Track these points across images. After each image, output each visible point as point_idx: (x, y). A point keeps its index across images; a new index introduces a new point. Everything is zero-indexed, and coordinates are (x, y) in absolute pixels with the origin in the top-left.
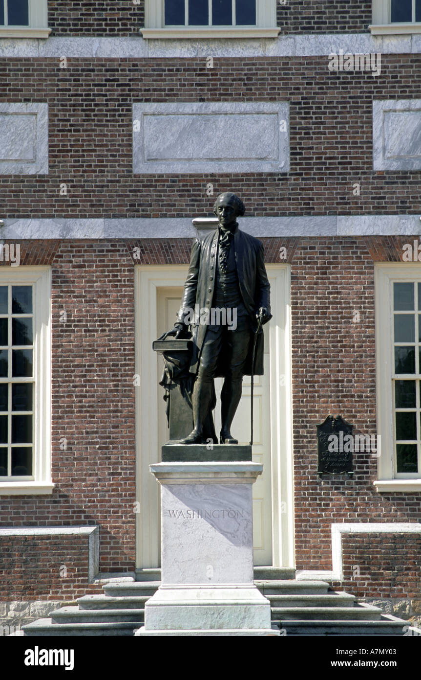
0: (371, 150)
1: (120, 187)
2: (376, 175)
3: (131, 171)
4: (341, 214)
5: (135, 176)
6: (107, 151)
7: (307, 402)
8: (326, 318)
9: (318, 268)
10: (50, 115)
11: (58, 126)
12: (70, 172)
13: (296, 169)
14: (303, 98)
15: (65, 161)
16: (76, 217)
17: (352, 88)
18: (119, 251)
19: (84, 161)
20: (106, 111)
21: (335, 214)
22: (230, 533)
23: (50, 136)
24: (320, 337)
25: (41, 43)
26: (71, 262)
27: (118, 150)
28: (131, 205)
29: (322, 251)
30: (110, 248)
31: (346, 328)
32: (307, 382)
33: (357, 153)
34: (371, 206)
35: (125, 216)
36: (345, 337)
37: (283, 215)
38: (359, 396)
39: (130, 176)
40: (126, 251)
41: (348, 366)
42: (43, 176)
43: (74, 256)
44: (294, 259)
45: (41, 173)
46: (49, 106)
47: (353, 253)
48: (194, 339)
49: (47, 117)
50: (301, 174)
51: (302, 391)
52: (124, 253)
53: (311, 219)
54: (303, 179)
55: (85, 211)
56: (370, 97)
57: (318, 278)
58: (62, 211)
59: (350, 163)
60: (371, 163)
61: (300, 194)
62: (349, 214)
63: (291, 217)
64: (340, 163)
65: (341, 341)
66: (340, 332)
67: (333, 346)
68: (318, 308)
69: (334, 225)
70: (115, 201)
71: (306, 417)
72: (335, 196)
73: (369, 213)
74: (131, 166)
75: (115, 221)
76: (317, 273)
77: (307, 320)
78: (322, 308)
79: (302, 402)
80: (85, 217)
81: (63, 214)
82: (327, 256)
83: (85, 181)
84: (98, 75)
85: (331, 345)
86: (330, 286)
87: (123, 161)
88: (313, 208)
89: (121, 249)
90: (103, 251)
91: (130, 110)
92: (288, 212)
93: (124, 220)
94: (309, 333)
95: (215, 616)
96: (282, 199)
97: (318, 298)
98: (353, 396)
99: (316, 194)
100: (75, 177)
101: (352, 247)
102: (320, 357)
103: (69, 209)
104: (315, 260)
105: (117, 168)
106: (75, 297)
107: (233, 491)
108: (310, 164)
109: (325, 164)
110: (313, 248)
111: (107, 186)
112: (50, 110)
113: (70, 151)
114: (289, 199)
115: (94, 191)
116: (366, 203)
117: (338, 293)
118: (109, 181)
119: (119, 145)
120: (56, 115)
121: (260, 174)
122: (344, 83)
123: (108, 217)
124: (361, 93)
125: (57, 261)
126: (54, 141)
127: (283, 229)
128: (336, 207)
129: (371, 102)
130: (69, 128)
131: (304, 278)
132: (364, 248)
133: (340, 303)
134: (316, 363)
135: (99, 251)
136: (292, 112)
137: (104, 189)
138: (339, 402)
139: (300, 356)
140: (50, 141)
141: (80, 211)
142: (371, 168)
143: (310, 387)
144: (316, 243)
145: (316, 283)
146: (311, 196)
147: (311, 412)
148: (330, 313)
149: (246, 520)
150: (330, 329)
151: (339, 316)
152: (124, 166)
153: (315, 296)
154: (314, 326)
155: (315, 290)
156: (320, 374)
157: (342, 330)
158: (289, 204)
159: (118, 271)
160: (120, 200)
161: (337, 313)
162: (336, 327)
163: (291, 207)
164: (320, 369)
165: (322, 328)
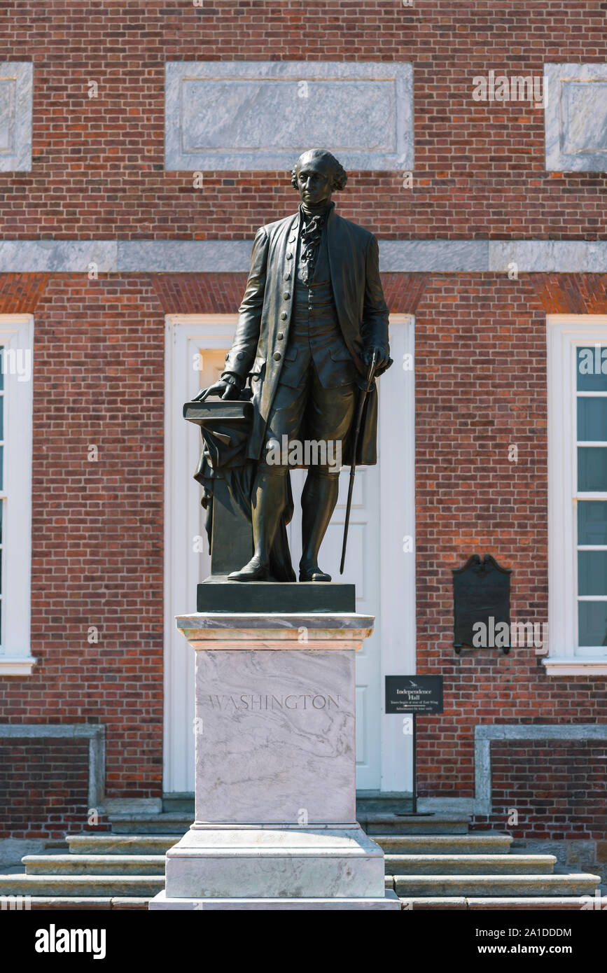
0: (542, 140)
1: (143, 191)
2: (549, 178)
3: (161, 167)
4: (497, 237)
5: (168, 174)
6: (125, 135)
7: (439, 533)
8: (469, 401)
9: (458, 322)
10: (36, 80)
11: (48, 96)
12: (66, 167)
13: (424, 166)
14: (435, 58)
15: (58, 152)
16: (73, 238)
17: (511, 43)
18: (140, 292)
19: (87, 151)
20: (124, 73)
21: (486, 237)
22: (317, 736)
23: (35, 112)
24: (460, 431)
26: (64, 308)
27: (141, 135)
28: (160, 220)
29: (465, 295)
30: (127, 287)
31: (502, 416)
32: (440, 502)
33: (520, 143)
34: (543, 226)
35: (149, 237)
36: (501, 431)
37: (404, 237)
38: (520, 526)
39: (161, 175)
40: (152, 292)
41: (503, 478)
42: (23, 174)
43: (69, 300)
44: (421, 307)
45: (20, 169)
46: (35, 66)
47: (514, 299)
48: (255, 400)
49: (31, 84)
50: (432, 175)
51: (432, 517)
52: (149, 295)
53: (448, 246)
54: (436, 183)
55: (88, 228)
56: (540, 58)
57: (458, 338)
58: (53, 229)
59: (509, 159)
60: (542, 159)
61: (430, 205)
62: (508, 238)
63: (416, 242)
64: (492, 159)
65: (493, 438)
66: (492, 423)
67: (481, 446)
68: (457, 385)
69: (484, 255)
70: (136, 213)
71: (437, 557)
72: (485, 209)
73: (540, 238)
74: (162, 159)
75: (135, 246)
77: (440, 404)
78: (464, 385)
79: (432, 533)
80: (87, 238)
81: (53, 234)
82: (471, 303)
83: (88, 182)
84: (112, 20)
85: (477, 443)
86: (478, 351)
87: (149, 151)
88: (450, 228)
89: (144, 288)
90: (115, 292)
91: (162, 73)
92: (410, 233)
93: (149, 244)
94: (444, 424)
95: (288, 874)
96: (400, 213)
97: (457, 369)
98: (512, 525)
99: (455, 206)
100: (72, 175)
101: (512, 291)
102: (461, 462)
103: (63, 225)
104: (454, 310)
105: (140, 162)
106: (70, 364)
107: (320, 662)
108: (445, 159)
109: (469, 159)
110: (451, 290)
111: (124, 190)
112: (36, 73)
113: (66, 135)
114: (414, 213)
115: (102, 198)
116: (534, 221)
117: (490, 362)
118: (125, 182)
119: (143, 127)
120: (46, 81)
121: (367, 174)
122: (499, 37)
123: (123, 238)
124: (525, 51)
125: (42, 307)
126: (41, 120)
127: (402, 260)
128: (487, 227)
129: (541, 67)
130: (65, 100)
131: (436, 338)
132: (532, 292)
133: (492, 378)
134: (454, 472)
135: (109, 293)
136: (418, 77)
137: (120, 194)
138: (490, 533)
139: (429, 461)
140: (35, 120)
141: (81, 229)
142: (543, 167)
143: (444, 509)
144: (455, 283)
145: (455, 346)
146: (447, 209)
147: (444, 549)
148: (476, 393)
149: (343, 712)
150: (477, 419)
151: (491, 398)
152: (150, 159)
153: (453, 366)
154: (452, 413)
155: (453, 357)
156: (460, 489)
157: (496, 420)
158: (413, 221)
159: (139, 323)
160: (143, 213)
161: (488, 393)
162: (487, 416)
163: (416, 225)
164: (461, 482)
165: (463, 416)
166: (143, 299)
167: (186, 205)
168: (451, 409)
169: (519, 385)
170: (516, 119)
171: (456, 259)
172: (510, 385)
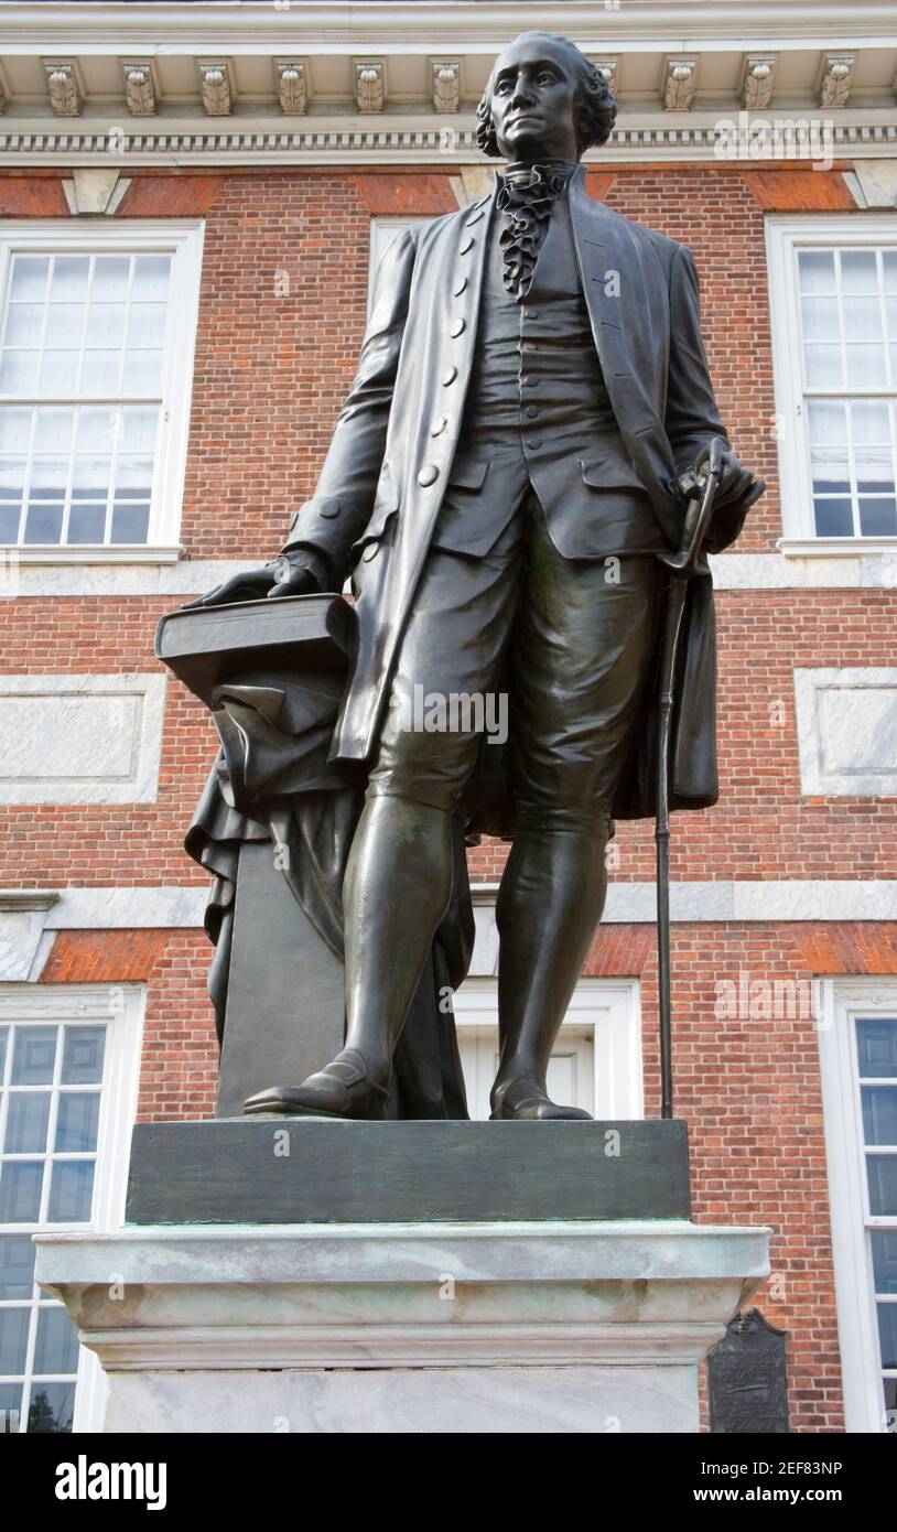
0: (795, 758)
2: (809, 804)
4: (744, 877)
8: (716, 1090)
9: (697, 987)
15: (190, 779)
17: (752, 647)
21: (729, 877)
24: (706, 1132)
25: (164, 571)
26: (186, 974)
29: (705, 951)
31: (762, 1111)
33: (767, 762)
34: (802, 863)
36: (760, 1131)
38: (795, 1265)
41: (768, 1196)
42: (145, 807)
43: (193, 962)
44: (647, 968)
45: (142, 801)
47: (770, 956)
53: (681, 888)
56: (789, 663)
57: (697, 1007)
58: (177, 873)
59: (755, 782)
60: (796, 783)
62: (758, 878)
63: (640, 884)
64: (734, 782)
65: (751, 1141)
66: (748, 1120)
67: (735, 1152)
68: (699, 1069)
69: (728, 899)
72: (727, 843)
73: (799, 877)
76: (697, 997)
78: (709, 1069)
81: (179, 879)
82: (714, 961)
85: (730, 1148)
92: (632, 874)
97: (699, 1048)
99: (688, 840)
101: (768, 946)
102: (707, 1175)
104: (691, 970)
106: (189, 1046)
110: (688, 946)
113: (201, 760)
114: (636, 849)
116: (791, 858)
117: (740, 1038)
122: (736, 638)
124: (769, 655)
125: (158, 973)
127: (622, 907)
128: (731, 866)
129: (790, 672)
132: (792, 946)
133: (745, 1059)
134: (700, 1188)
142: (798, 791)
144: (692, 936)
145: (695, 1017)
146: (679, 844)
148: (726, 1080)
150: (728, 1115)
151: (746, 1086)
153: (693, 1044)
154: (693, 1107)
155: (692, 1032)
156: (709, 1213)
157: (753, 1117)
158: (635, 859)
161: (741, 1080)
162: (741, 1111)
163: (639, 864)
164: (709, 1202)
165: (709, 1111)
168: (692, 1101)
169: (782, 1069)
170: (761, 735)
171: (692, 905)
172: (770, 1069)
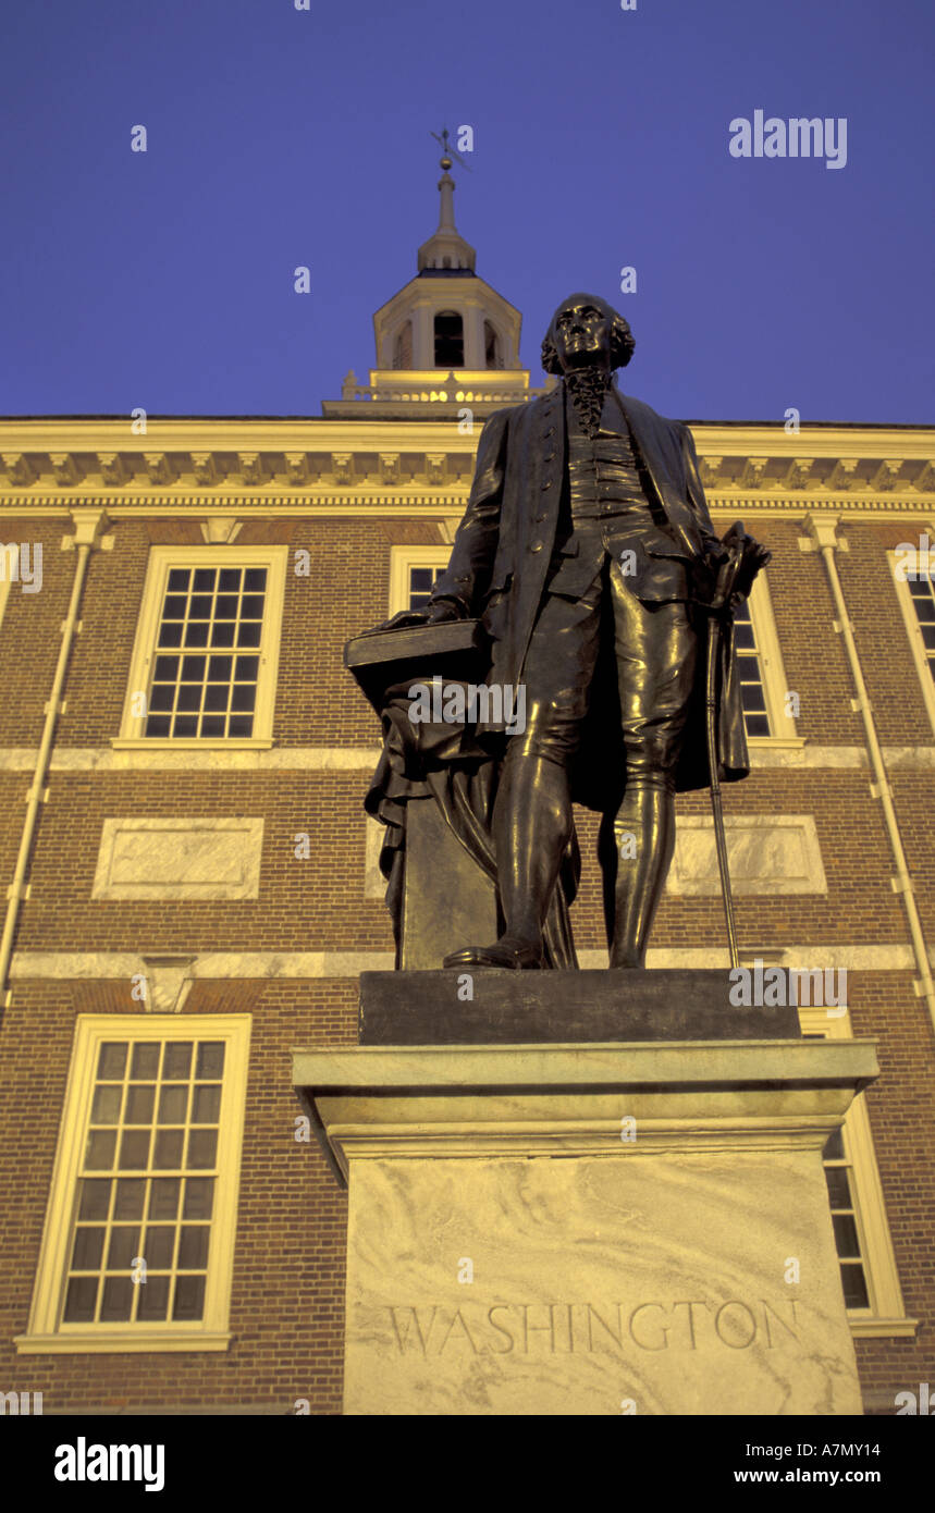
1: (348, 913)
2: (672, 900)
3: (362, 895)
5: (367, 901)
6: (334, 871)
10: (265, 831)
11: (274, 843)
12: (285, 896)
15: (280, 884)
16: (289, 950)
18: (342, 994)
19: (303, 884)
20: (335, 826)
23: (263, 854)
25: (263, 755)
26: (278, 1008)
27: (346, 871)
28: (360, 936)
30: (332, 990)
35: (352, 950)
39: (361, 901)
40: (353, 994)
42: (251, 901)
43: (282, 1001)
45: (249, 897)
46: (266, 821)
49: (261, 834)
52: (350, 997)
55: (301, 943)
58: (273, 943)
70: (341, 931)
73: (668, 946)
74: (363, 889)
75: (340, 956)
80: (300, 950)
81: (273, 947)
83: (303, 907)
84: (326, 788)
87: (353, 883)
88: (595, 940)
89: (345, 991)
90: (321, 994)
91: (364, 825)
93: (351, 954)
100: (291, 901)
103: (281, 941)
105: (345, 892)
111: (331, 913)
112: (266, 826)
113: (287, 871)
115: (314, 919)
116: (662, 934)
118: (333, 907)
119: (350, 865)
120: (273, 832)
123: (331, 950)
125: (259, 1008)
126: (267, 860)
135: (317, 994)
137: (328, 916)
140: (263, 860)
141: (295, 943)
152: (354, 889)
159: (340, 1020)
160: (347, 930)
166: (344, 1000)
167: (382, 924)
